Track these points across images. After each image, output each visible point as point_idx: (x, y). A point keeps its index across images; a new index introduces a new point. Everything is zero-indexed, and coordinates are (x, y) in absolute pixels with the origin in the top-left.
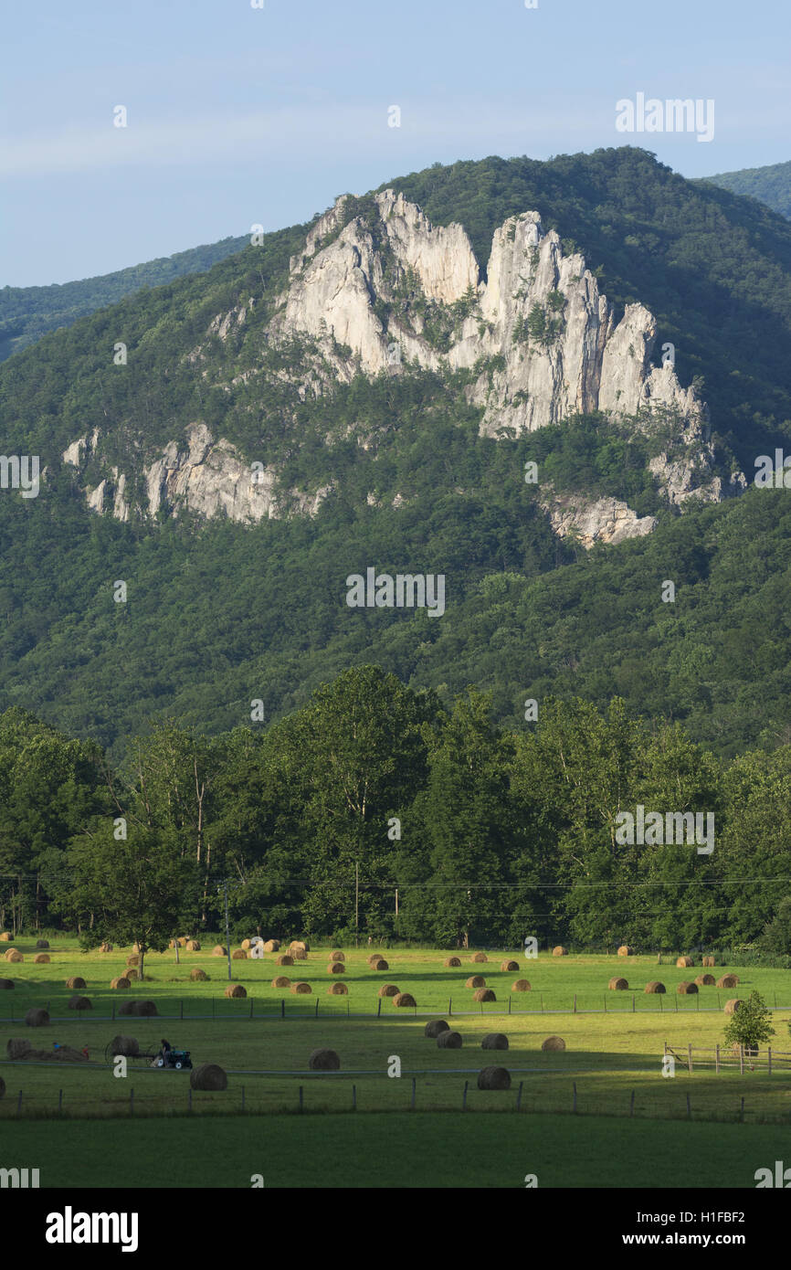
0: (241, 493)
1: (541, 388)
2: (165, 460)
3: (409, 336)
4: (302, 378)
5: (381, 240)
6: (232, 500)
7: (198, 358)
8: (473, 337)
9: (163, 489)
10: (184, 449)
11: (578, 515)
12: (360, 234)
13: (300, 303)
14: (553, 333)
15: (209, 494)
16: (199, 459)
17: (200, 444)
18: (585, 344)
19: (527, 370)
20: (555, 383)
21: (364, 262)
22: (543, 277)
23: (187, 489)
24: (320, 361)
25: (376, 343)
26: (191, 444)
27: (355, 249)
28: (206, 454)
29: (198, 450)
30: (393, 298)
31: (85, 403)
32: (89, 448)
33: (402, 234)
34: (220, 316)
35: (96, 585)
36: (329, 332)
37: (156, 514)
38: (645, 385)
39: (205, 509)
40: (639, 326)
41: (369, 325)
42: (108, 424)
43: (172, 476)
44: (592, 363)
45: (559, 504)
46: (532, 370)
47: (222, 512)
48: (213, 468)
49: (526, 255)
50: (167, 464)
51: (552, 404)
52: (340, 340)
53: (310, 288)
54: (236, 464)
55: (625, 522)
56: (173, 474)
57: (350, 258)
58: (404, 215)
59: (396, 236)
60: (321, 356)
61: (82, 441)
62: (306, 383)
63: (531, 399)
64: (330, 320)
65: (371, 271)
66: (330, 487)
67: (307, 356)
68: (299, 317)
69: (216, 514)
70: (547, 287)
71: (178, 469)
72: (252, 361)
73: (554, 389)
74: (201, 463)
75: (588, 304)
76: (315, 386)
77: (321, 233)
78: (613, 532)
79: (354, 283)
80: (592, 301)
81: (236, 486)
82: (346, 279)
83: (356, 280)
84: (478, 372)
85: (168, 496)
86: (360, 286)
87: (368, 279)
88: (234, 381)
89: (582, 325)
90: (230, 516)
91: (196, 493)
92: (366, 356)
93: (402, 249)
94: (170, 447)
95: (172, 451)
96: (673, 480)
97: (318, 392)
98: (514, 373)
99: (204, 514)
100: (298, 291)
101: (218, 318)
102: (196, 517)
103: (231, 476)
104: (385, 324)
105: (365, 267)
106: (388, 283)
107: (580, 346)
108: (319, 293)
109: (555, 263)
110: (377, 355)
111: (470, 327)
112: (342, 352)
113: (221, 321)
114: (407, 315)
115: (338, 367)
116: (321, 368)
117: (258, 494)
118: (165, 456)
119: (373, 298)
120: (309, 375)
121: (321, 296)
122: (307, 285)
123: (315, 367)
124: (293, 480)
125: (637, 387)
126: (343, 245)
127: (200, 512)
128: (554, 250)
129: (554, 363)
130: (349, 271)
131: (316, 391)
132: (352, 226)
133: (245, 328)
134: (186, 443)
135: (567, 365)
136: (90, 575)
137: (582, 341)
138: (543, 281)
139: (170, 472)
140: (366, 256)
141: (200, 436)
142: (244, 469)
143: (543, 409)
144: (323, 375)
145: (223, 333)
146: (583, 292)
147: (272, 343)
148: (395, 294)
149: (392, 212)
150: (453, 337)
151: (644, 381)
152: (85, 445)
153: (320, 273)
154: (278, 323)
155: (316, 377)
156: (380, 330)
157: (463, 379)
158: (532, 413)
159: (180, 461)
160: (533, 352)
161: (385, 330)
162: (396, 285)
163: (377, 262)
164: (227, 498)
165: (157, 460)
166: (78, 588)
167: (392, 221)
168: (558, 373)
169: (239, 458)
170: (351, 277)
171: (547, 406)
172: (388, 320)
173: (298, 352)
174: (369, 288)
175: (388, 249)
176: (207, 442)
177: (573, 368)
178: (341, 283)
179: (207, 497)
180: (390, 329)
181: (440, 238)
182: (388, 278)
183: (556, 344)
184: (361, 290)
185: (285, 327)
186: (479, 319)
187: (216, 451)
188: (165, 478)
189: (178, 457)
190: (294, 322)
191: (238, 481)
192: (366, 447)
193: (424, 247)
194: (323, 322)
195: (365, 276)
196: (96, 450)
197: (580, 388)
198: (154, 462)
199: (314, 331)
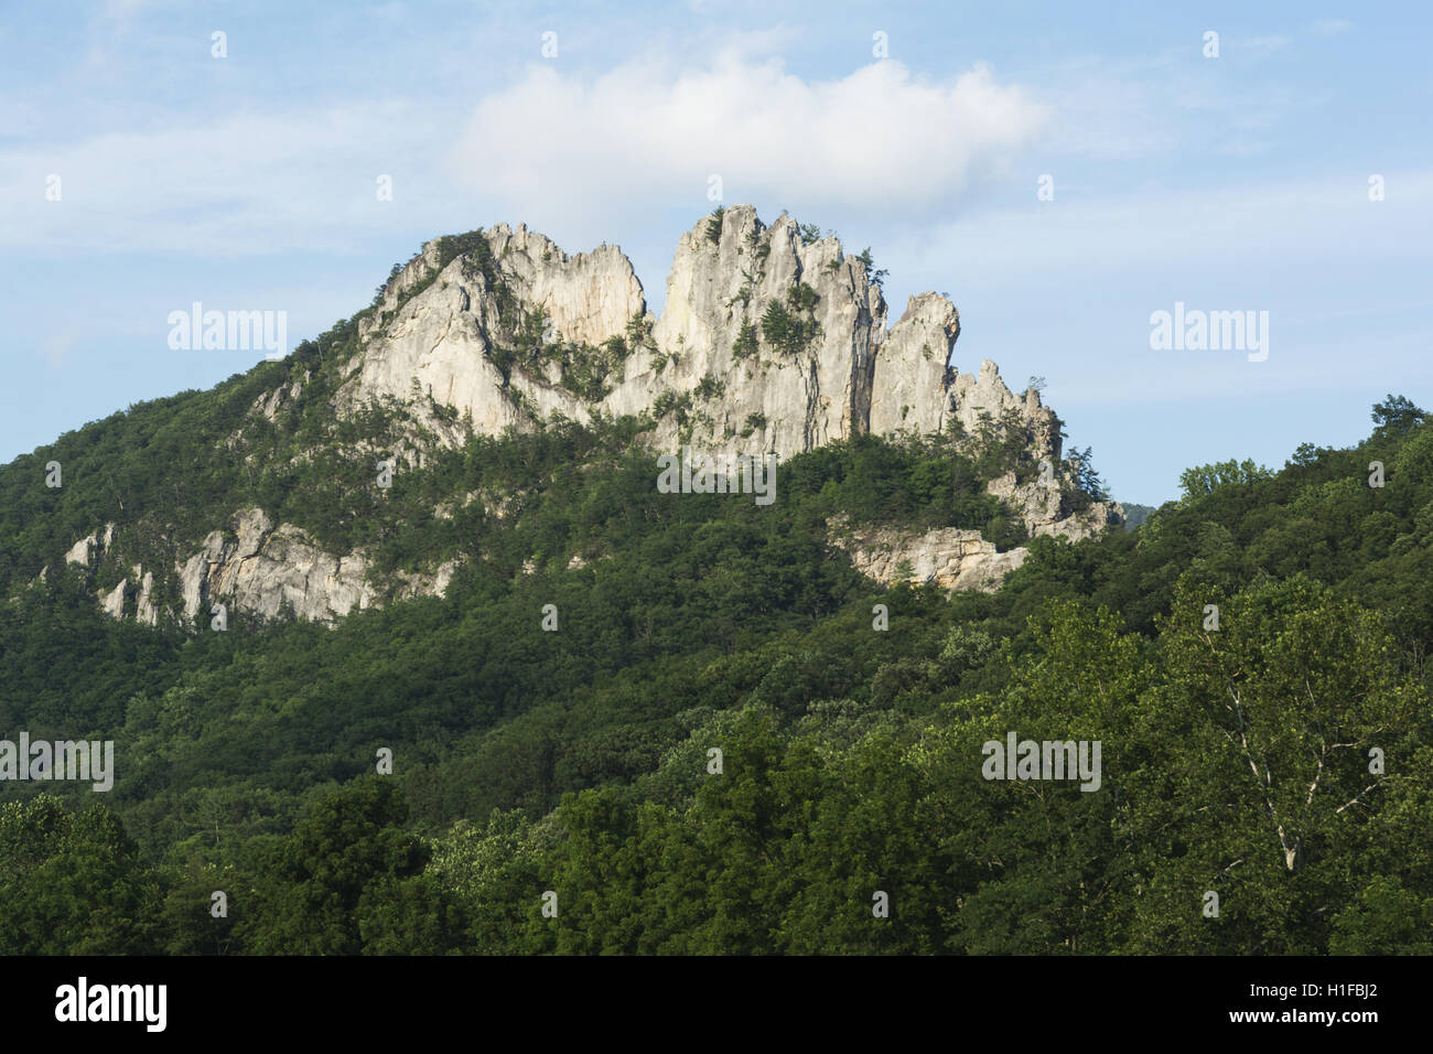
0: (315, 586)
1: (786, 409)
2: (206, 553)
3: (542, 387)
4: (390, 448)
5: (494, 280)
6: (303, 594)
7: (238, 442)
8: (645, 376)
9: (204, 588)
10: (232, 539)
11: (895, 553)
12: (468, 273)
13: (382, 364)
14: (800, 337)
15: (267, 591)
16: (253, 550)
17: (253, 532)
18: (854, 346)
19: (759, 389)
20: (810, 399)
21: (474, 304)
22: (779, 269)
23: (236, 587)
24: (414, 427)
25: (496, 398)
26: (240, 534)
27: (463, 289)
28: (262, 542)
29: (251, 540)
30: (515, 345)
31: (92, 498)
32: (101, 547)
33: (523, 270)
34: (265, 395)
35: (124, 697)
36: (425, 392)
37: (196, 618)
38: (948, 394)
39: (261, 610)
40: (934, 319)
41: (485, 377)
42: (123, 520)
43: (215, 572)
44: (862, 372)
45: (860, 542)
46: (770, 387)
47: (288, 609)
48: (272, 559)
49: (740, 251)
50: (208, 557)
51: (807, 428)
52: (442, 401)
53: (396, 344)
54: (306, 551)
55: (980, 557)
56: (218, 569)
57: (456, 300)
58: (526, 248)
59: (515, 273)
60: (415, 421)
61: (92, 539)
62: (397, 453)
63: (771, 424)
64: (425, 378)
65: (484, 315)
66: (457, 562)
67: (396, 422)
68: (381, 381)
69: (279, 613)
70: (785, 281)
71: (222, 564)
72: (315, 436)
73: (808, 408)
74: (255, 555)
75: (855, 295)
76: (410, 456)
77: (405, 284)
78: (958, 574)
79: (463, 329)
80: (860, 292)
81: (307, 577)
82: (450, 325)
83: (466, 326)
84: (660, 414)
85: (210, 596)
86: (470, 331)
87: (481, 324)
88: (293, 460)
89: (849, 322)
90: (299, 614)
91: (249, 592)
92: (478, 418)
93: (525, 288)
94: (212, 538)
95: (215, 542)
96: (1031, 506)
97: (412, 464)
98: (738, 396)
99: (263, 615)
100: (379, 349)
101: (262, 398)
102: (251, 618)
103: (299, 566)
104: (506, 375)
105: (475, 311)
106: (507, 329)
107: (848, 349)
108: (410, 347)
109: (795, 251)
110: (496, 414)
111: (639, 363)
112: (445, 415)
113: (267, 400)
114: (537, 363)
115: (439, 432)
116: (415, 435)
117: (342, 583)
118: (205, 548)
119: (488, 347)
120: (400, 444)
121: (413, 352)
122: (391, 341)
123: (407, 435)
124: (396, 560)
125: (938, 399)
126: (445, 286)
127: (255, 613)
128: (792, 236)
129: (807, 374)
130: (455, 316)
131: (410, 462)
132: (456, 264)
133: (301, 404)
134: (233, 532)
135: (825, 377)
136: (117, 685)
137: (850, 343)
138: (778, 274)
139: (213, 567)
140: (478, 297)
141: (252, 524)
142: (318, 556)
143: (794, 433)
144: (419, 443)
145: (270, 413)
146: (846, 281)
147: (341, 416)
148: (516, 341)
149: (507, 247)
150: (608, 381)
151: (946, 391)
152: (95, 543)
153: (410, 324)
154: (351, 391)
155: (409, 446)
156: (501, 382)
157: (629, 428)
158: (774, 442)
159: (225, 553)
160: (768, 364)
161: (506, 383)
162: (517, 331)
163: (491, 304)
164: (294, 593)
165: (195, 553)
166: (101, 701)
167: (508, 257)
168: (813, 387)
169: (310, 544)
170: (458, 323)
171: (798, 431)
172: (509, 372)
173: (381, 423)
174: (483, 333)
175: (505, 291)
176: (263, 528)
177: (837, 379)
178: (443, 332)
179: (264, 595)
180: (512, 381)
181: (583, 266)
182: (507, 322)
183: (807, 350)
184: (472, 337)
185: (362, 395)
186: (654, 350)
187: (274, 539)
188: (207, 574)
189: (225, 548)
190: (374, 387)
191: (310, 571)
192: (500, 514)
193: (558, 280)
194: (416, 381)
195: (477, 321)
196: (109, 548)
197: (849, 404)
198: (191, 557)
199: (404, 393)
